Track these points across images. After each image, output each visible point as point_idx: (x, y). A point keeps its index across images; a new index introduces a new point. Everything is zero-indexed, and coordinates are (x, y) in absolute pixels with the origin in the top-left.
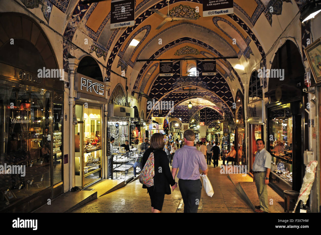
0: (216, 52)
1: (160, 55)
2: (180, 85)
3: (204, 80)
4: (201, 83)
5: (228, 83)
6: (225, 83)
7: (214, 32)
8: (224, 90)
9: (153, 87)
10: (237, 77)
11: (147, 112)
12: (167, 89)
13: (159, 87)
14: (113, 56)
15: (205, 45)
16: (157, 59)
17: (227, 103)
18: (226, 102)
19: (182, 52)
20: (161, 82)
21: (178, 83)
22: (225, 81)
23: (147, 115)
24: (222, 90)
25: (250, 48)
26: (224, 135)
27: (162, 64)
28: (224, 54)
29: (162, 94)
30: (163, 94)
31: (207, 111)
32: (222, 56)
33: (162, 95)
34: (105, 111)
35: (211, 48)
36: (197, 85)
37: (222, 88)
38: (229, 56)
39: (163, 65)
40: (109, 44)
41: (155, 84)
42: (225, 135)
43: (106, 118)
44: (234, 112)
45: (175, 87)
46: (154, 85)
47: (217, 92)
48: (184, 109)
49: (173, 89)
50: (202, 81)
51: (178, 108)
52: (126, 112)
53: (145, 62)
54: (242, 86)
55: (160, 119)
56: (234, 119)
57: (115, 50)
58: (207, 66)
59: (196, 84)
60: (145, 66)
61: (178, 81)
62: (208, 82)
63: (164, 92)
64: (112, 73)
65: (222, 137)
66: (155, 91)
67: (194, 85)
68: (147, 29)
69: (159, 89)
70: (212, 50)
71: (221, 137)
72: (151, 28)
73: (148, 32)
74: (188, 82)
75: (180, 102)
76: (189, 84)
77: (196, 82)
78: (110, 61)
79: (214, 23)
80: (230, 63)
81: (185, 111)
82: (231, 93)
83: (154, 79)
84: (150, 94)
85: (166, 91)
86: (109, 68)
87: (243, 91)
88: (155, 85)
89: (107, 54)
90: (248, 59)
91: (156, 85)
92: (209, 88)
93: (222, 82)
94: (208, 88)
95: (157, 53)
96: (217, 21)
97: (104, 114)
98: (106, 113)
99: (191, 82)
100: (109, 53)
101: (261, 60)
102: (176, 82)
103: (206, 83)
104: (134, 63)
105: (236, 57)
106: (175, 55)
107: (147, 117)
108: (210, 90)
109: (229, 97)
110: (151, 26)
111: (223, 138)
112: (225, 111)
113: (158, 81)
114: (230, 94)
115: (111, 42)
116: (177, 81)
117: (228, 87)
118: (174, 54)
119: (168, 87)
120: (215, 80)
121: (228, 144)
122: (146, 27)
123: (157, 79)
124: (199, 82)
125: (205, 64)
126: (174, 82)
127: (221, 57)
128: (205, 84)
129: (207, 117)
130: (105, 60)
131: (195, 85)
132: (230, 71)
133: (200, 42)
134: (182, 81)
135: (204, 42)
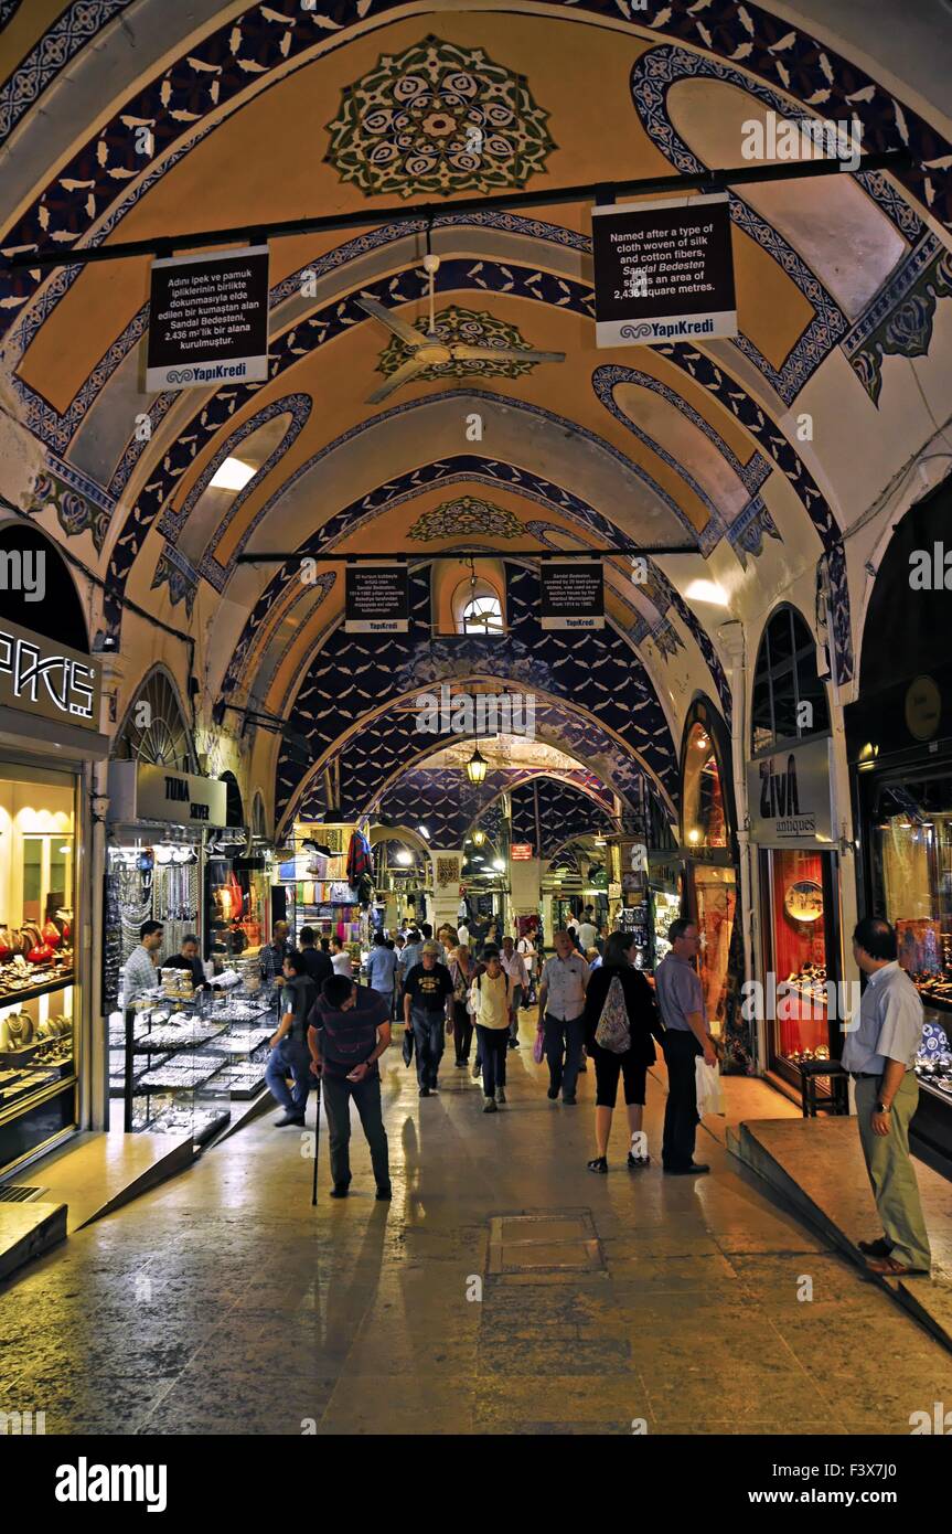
0: (600, 522)
1: (347, 534)
2: (432, 676)
3: (538, 654)
4: (528, 666)
5: (645, 665)
6: (633, 664)
7: (594, 437)
8: (630, 696)
9: (307, 683)
10: (695, 636)
11: (278, 798)
12: (373, 692)
13: (335, 683)
14: (135, 529)
15: (553, 493)
16: (333, 552)
17: (642, 754)
18: (641, 749)
19: (441, 524)
20: (342, 661)
21: (422, 665)
22: (634, 657)
23: (279, 812)
24: (620, 697)
25: (764, 507)
26: (625, 899)
27: (358, 577)
28: (639, 535)
29: (347, 714)
30: (354, 715)
31: (541, 793)
32: (631, 542)
33: (350, 723)
34: (94, 796)
35: (578, 506)
36: (506, 676)
37: (620, 687)
38: (662, 542)
39: (362, 583)
40: (122, 474)
41: (314, 668)
42: (630, 903)
43: (100, 828)
44: (675, 796)
45: (410, 682)
46: (310, 675)
47: (599, 707)
48: (442, 787)
49: (399, 694)
50: (531, 659)
51: (414, 780)
52: (192, 800)
53: (280, 566)
54: (719, 678)
55: (333, 831)
56: (675, 829)
57: (147, 503)
58: (563, 585)
59: (504, 669)
60: (277, 585)
61: (423, 659)
62: (558, 663)
63: (356, 704)
64: (127, 615)
65: (617, 910)
66: (314, 703)
67: (494, 675)
68: (294, 414)
69: (334, 693)
70: (583, 516)
71: (612, 910)
72: (310, 408)
73: (298, 426)
74: (467, 661)
75: (425, 752)
76: (472, 672)
77: (501, 663)
78: (123, 556)
79: (599, 396)
80: (663, 575)
81: (442, 793)
82: (660, 708)
83: (312, 647)
84: (293, 714)
85: (367, 704)
86: (113, 586)
87: (727, 699)
88: (314, 674)
89: (107, 522)
90: (749, 555)
91: (322, 672)
92: (563, 688)
93: (621, 663)
94: (558, 690)
95: (333, 527)
96: (611, 388)
97: (92, 810)
98: (101, 806)
99: (482, 663)
100: (120, 515)
101: (821, 561)
102: (412, 663)
103: (551, 665)
104: (226, 571)
105: (696, 549)
106: (410, 535)
107: (276, 823)
108: (568, 699)
109: (651, 729)
110: (310, 399)
111: (620, 914)
112: (625, 793)
113: (327, 655)
114: (655, 716)
115: (129, 463)
116: (419, 656)
117: (648, 683)
118: (408, 531)
119: (374, 681)
120: (589, 653)
121: (645, 943)
122: (290, 402)
123: (324, 648)
124: (518, 663)
125: (555, 576)
126: (404, 659)
127: (625, 547)
128: (543, 671)
129: (542, 821)
130: (98, 546)
131: (501, 673)
132: (663, 612)
133: (528, 481)
134: (441, 658)
135: (549, 478)
